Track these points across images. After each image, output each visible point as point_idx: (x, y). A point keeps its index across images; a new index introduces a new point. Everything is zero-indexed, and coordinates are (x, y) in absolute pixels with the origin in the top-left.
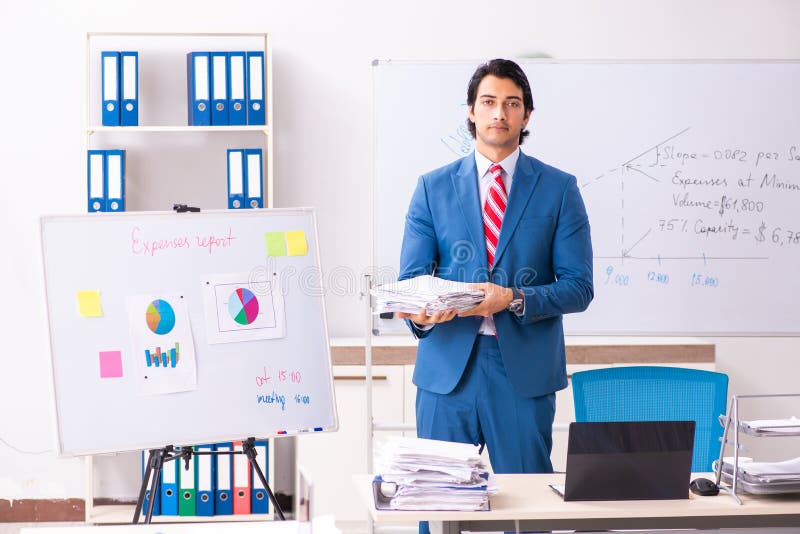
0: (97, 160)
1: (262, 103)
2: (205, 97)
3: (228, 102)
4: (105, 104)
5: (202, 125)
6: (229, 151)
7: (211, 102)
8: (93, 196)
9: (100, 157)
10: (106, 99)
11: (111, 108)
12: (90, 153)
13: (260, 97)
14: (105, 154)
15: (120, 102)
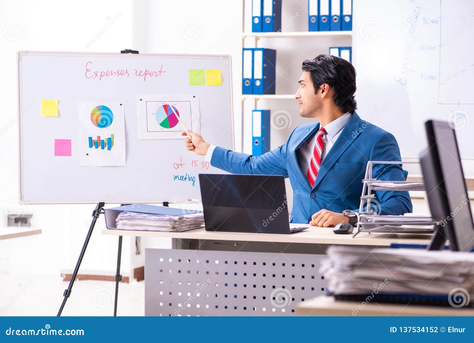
0: (248, 54)
1: (351, 17)
2: (316, 14)
3: (330, 17)
4: (253, 18)
5: (314, 30)
6: (330, 48)
7: (319, 17)
8: (245, 77)
9: (250, 52)
10: (254, 15)
11: (257, 21)
12: (244, 49)
13: (350, 14)
14: (253, 50)
15: (262, 18)
